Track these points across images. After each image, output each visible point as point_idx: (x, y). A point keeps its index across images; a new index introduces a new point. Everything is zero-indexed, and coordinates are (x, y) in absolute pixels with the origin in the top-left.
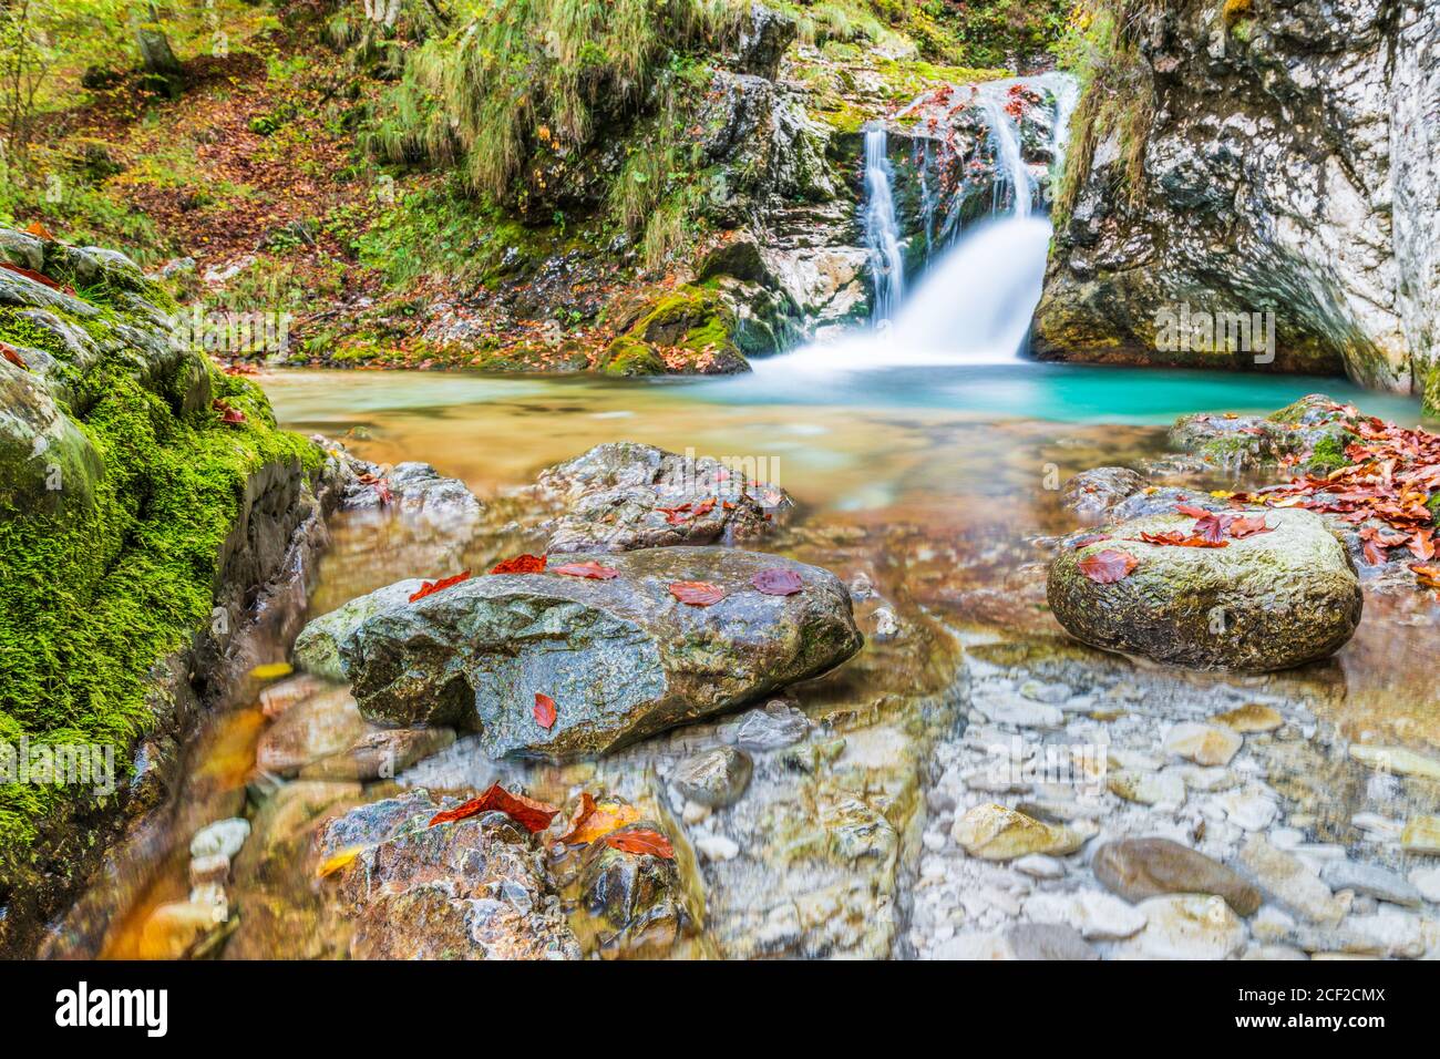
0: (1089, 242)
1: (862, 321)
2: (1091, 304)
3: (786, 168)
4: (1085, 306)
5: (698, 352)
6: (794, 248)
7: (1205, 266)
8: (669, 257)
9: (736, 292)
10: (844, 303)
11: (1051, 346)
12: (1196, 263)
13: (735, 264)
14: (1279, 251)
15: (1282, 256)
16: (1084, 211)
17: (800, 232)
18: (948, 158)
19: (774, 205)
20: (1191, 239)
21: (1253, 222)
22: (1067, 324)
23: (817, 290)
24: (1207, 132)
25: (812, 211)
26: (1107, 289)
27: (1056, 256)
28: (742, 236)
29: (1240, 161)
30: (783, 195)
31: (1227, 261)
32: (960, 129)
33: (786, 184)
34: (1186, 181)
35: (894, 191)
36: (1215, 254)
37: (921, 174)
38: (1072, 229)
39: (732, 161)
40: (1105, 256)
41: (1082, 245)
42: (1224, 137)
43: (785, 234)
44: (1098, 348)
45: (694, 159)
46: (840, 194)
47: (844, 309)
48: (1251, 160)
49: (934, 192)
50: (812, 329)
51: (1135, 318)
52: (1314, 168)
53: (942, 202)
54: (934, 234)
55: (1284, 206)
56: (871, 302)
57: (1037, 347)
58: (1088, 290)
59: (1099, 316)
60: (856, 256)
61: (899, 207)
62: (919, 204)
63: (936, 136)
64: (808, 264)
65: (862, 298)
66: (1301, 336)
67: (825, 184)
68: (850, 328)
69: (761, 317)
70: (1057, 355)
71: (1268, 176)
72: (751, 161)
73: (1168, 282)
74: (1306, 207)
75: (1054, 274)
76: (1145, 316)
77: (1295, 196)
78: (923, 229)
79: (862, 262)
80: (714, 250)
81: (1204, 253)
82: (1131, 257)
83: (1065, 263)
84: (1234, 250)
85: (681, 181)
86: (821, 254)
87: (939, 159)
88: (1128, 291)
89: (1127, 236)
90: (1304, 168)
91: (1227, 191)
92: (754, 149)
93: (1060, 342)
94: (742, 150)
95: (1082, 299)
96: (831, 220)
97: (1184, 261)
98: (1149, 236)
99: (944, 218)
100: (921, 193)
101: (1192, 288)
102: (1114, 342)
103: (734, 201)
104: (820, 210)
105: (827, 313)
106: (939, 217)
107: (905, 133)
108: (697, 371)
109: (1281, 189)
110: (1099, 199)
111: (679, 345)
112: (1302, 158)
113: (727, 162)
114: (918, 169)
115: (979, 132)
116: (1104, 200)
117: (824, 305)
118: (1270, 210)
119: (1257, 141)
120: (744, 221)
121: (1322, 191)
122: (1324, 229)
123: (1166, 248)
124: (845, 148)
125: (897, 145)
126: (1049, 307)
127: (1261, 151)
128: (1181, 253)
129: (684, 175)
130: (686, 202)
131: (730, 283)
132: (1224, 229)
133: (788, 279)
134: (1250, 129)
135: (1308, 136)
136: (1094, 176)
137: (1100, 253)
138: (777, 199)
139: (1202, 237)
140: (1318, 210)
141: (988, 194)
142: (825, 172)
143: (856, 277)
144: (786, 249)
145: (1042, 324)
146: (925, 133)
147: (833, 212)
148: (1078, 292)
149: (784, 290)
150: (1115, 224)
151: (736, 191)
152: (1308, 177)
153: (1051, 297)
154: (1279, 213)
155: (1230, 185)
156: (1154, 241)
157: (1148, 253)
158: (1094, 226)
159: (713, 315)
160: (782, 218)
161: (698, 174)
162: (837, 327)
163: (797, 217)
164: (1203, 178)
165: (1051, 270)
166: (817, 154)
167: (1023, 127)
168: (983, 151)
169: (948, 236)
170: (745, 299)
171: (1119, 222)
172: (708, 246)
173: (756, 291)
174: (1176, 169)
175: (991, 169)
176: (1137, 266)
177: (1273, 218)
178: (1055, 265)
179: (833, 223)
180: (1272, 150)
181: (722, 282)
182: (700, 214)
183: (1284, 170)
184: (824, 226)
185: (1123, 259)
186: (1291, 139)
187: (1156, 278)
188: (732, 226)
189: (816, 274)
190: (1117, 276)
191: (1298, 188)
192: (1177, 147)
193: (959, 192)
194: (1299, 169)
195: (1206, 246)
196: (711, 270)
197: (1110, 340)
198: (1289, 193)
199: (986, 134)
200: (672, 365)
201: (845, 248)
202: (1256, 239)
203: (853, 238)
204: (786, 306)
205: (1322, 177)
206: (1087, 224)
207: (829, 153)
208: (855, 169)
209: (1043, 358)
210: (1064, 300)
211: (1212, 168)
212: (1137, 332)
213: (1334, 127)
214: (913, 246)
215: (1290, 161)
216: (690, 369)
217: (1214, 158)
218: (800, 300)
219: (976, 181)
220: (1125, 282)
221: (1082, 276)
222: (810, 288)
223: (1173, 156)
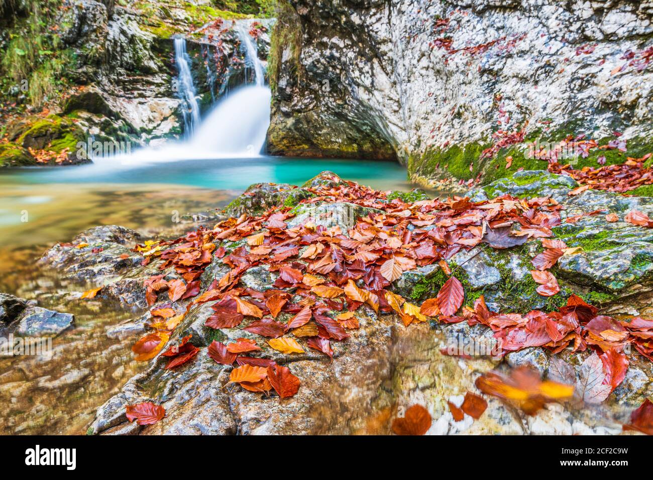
0: (288, 98)
1: (178, 137)
2: (292, 128)
3: (127, 55)
4: (290, 129)
5: (58, 153)
6: (135, 98)
7: (337, 110)
8: (45, 99)
9: (89, 120)
10: (166, 127)
11: (277, 149)
12: (333, 109)
13: (87, 105)
14: (361, 102)
15: (363, 106)
16: (283, 83)
17: (139, 89)
18: (220, 55)
19: (120, 74)
20: (329, 97)
21: (350, 89)
22: (283, 138)
23: (150, 120)
24: (323, 45)
25: (145, 78)
26: (298, 121)
27: (274, 105)
28: (91, 89)
29: (339, 59)
30: (126, 69)
31: (344, 108)
32: (225, 41)
33: (127, 63)
34: (319, 69)
35: (191, 70)
36: (339, 104)
37: (206, 63)
38: (278, 92)
39: (81, 46)
40: (295, 105)
41: (285, 100)
42: (331, 48)
43: (128, 90)
44: (299, 149)
45: (55, 43)
46: (161, 70)
47: (166, 131)
48: (343, 59)
49: (214, 72)
50: (147, 141)
51: (313, 135)
52: (369, 64)
53: (219, 77)
54: (216, 93)
55: (359, 81)
56: (182, 127)
57: (269, 149)
58: (290, 122)
59: (297, 134)
60: (172, 103)
61: (195, 78)
62: (206, 78)
63: (212, 44)
64: (145, 106)
65: (177, 125)
66: (383, 143)
67: (152, 64)
68: (170, 140)
69: (107, 134)
70: (280, 153)
71: (351, 67)
72: (93, 48)
73: (324, 118)
74: (368, 82)
75: (274, 114)
76: (317, 134)
77: (363, 76)
78: (209, 90)
79: (176, 106)
80: (72, 96)
81: (334, 104)
82: (307, 106)
83: (278, 109)
84: (346, 103)
85: (48, 56)
86: (151, 101)
87: (215, 55)
88: (308, 122)
89: (304, 96)
90: (365, 64)
91: (337, 74)
92: (95, 41)
93: (281, 147)
94: (87, 41)
95: (288, 126)
96: (157, 84)
97: (328, 108)
98: (313, 96)
99: (220, 85)
100: (207, 72)
101: (335, 121)
102: (306, 147)
103: (84, 69)
104: (150, 79)
105: (156, 132)
106: (217, 85)
107: (197, 41)
108: (57, 164)
109: (357, 73)
110: (288, 78)
111: (46, 149)
112: (364, 59)
113: (77, 47)
114: (205, 60)
115: (236, 43)
116: (290, 78)
117: (155, 128)
118: (355, 83)
119: (345, 50)
120: (92, 81)
121: (373, 75)
122: (376, 92)
123: (320, 102)
124: (162, 47)
125: (191, 47)
126: (273, 130)
127: (347, 55)
128: (327, 104)
129: (49, 52)
130: (52, 68)
131: (85, 115)
132: (341, 93)
133: (131, 114)
134: (342, 45)
135: (364, 48)
136: (283, 66)
137: (293, 104)
138: (122, 71)
139: (333, 97)
140: (372, 83)
141: (242, 73)
142: (151, 58)
143: (173, 114)
144: (130, 98)
145: (271, 138)
146: (207, 42)
147: (158, 79)
148: (286, 122)
149: (124, 120)
150: (297, 90)
151: (85, 64)
152: (367, 68)
153: (273, 125)
154: (358, 85)
155: (338, 71)
156: (315, 98)
157: (314, 104)
158: (288, 90)
159: (68, 132)
160: (126, 81)
161: (58, 53)
162: (163, 140)
163: (137, 81)
164: (326, 68)
165: (273, 112)
166: (145, 49)
167: (258, 43)
168: (238, 53)
169: (224, 93)
170: (96, 124)
171: (299, 89)
172: (68, 94)
173: (103, 119)
174: (313, 62)
175: (243, 62)
176: (310, 110)
177: (356, 87)
178: (274, 109)
179: (158, 85)
180: (351, 55)
181: (79, 114)
182: (62, 75)
183: (357, 64)
184: (153, 87)
185: (303, 107)
186: (358, 50)
187: (319, 116)
188: (85, 83)
189: (149, 112)
190: (301, 115)
191: (363, 73)
192: (312, 52)
193: (227, 72)
194: (363, 64)
195: (335, 101)
196: (72, 107)
197: (304, 145)
198: (360, 75)
199: (239, 44)
200: (41, 160)
201: (166, 98)
202: (352, 97)
203: (169, 94)
204: (127, 128)
205: (372, 68)
206: (285, 89)
207: (153, 48)
208: (170, 58)
209: (275, 154)
210: (280, 126)
211: (329, 63)
212: (315, 142)
213: (372, 44)
214: (204, 98)
215: (359, 60)
216: (52, 163)
217: (328, 57)
218: (137, 125)
219: (235, 67)
220: (306, 117)
221: (287, 115)
222: (145, 119)
223: (311, 56)
